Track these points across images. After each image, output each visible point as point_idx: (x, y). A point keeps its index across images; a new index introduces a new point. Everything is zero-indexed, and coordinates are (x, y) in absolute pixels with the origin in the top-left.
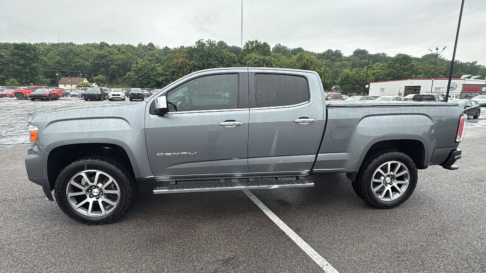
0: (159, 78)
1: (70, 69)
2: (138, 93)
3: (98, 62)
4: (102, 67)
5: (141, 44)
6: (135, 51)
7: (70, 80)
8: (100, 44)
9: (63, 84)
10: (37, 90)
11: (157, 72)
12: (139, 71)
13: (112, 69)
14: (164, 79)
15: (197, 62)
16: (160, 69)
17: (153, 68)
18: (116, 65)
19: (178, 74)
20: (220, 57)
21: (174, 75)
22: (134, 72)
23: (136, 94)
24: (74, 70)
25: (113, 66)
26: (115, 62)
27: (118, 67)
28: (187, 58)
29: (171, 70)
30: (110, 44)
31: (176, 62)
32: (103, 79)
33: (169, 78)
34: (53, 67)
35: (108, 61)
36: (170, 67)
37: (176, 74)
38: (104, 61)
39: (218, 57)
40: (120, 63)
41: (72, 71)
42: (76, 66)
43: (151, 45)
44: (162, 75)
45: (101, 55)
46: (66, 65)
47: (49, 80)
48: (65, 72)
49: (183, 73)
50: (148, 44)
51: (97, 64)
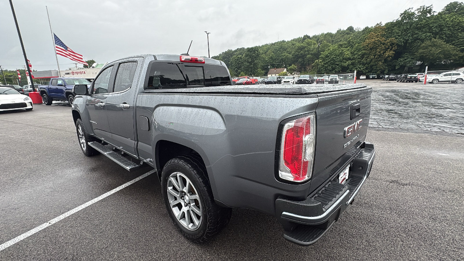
0: (346, 63)
1: (277, 62)
2: (304, 80)
3: (298, 54)
4: (300, 57)
5: (340, 30)
6: (333, 38)
7: (275, 71)
8: (303, 37)
9: (270, 74)
10: (240, 80)
11: (344, 57)
12: (326, 58)
13: (307, 58)
14: (350, 63)
15: (396, 38)
16: (347, 53)
17: (341, 53)
18: (312, 54)
19: (368, 57)
20: (436, 27)
21: (363, 58)
22: (321, 60)
23: (303, 80)
24: (280, 62)
25: (308, 55)
26: (311, 51)
27: (312, 56)
28: (383, 36)
29: (360, 53)
30: (311, 36)
31: (368, 42)
32: (295, 68)
33: (357, 61)
34: (267, 61)
35: (306, 51)
36: (360, 50)
37: (366, 56)
38: (302, 52)
39: (433, 26)
40: (315, 52)
41: (279, 63)
42: (282, 59)
43: (351, 29)
44: (349, 59)
45: (301, 47)
46: (275, 59)
47: (263, 72)
48: (274, 65)
49: (375, 54)
50: (347, 28)
51: (297, 55)
